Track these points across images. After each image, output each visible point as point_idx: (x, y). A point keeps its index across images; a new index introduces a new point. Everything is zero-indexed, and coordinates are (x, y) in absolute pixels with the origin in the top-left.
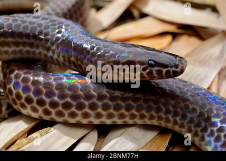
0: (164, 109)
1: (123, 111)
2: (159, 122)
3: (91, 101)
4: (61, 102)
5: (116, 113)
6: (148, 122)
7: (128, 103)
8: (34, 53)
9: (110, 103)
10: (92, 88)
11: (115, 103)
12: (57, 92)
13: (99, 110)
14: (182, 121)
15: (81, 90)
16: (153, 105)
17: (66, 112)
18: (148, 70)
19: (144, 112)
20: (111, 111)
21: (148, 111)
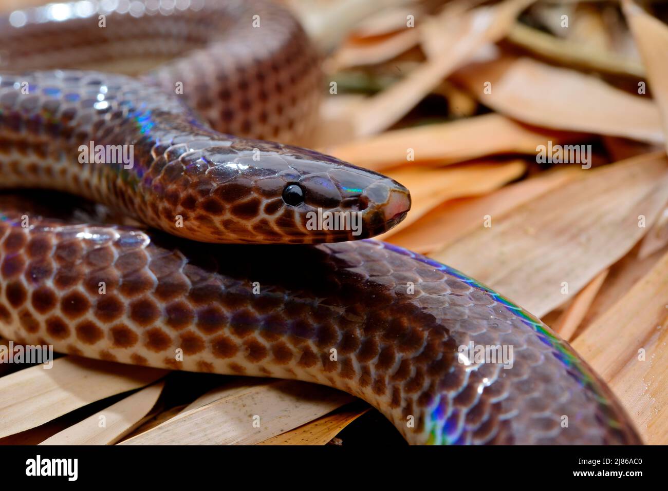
0: (339, 335)
1: (226, 332)
2: (328, 374)
3: (139, 297)
4: (60, 294)
5: (205, 337)
6: (302, 374)
7: (242, 309)
8: (49, 171)
9: (191, 306)
10: (150, 259)
11: (204, 307)
12: (55, 266)
13: (159, 323)
14: (381, 372)
15: (117, 266)
16: (311, 321)
17: (72, 324)
18: (281, 212)
19: (284, 339)
20: (192, 328)
21: (296, 339)
